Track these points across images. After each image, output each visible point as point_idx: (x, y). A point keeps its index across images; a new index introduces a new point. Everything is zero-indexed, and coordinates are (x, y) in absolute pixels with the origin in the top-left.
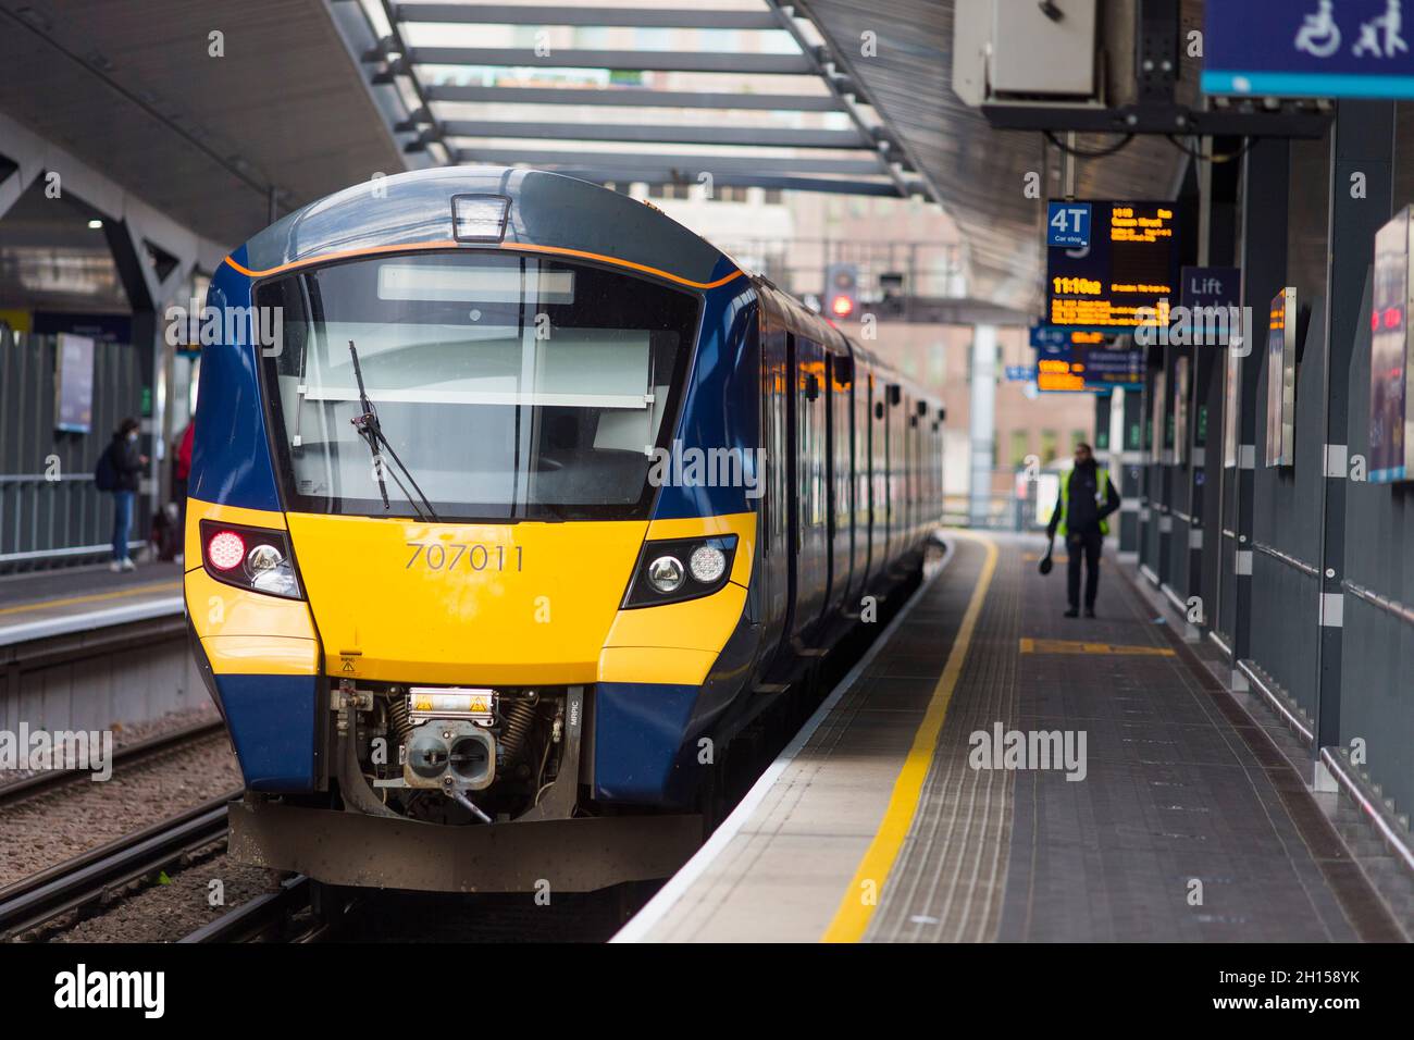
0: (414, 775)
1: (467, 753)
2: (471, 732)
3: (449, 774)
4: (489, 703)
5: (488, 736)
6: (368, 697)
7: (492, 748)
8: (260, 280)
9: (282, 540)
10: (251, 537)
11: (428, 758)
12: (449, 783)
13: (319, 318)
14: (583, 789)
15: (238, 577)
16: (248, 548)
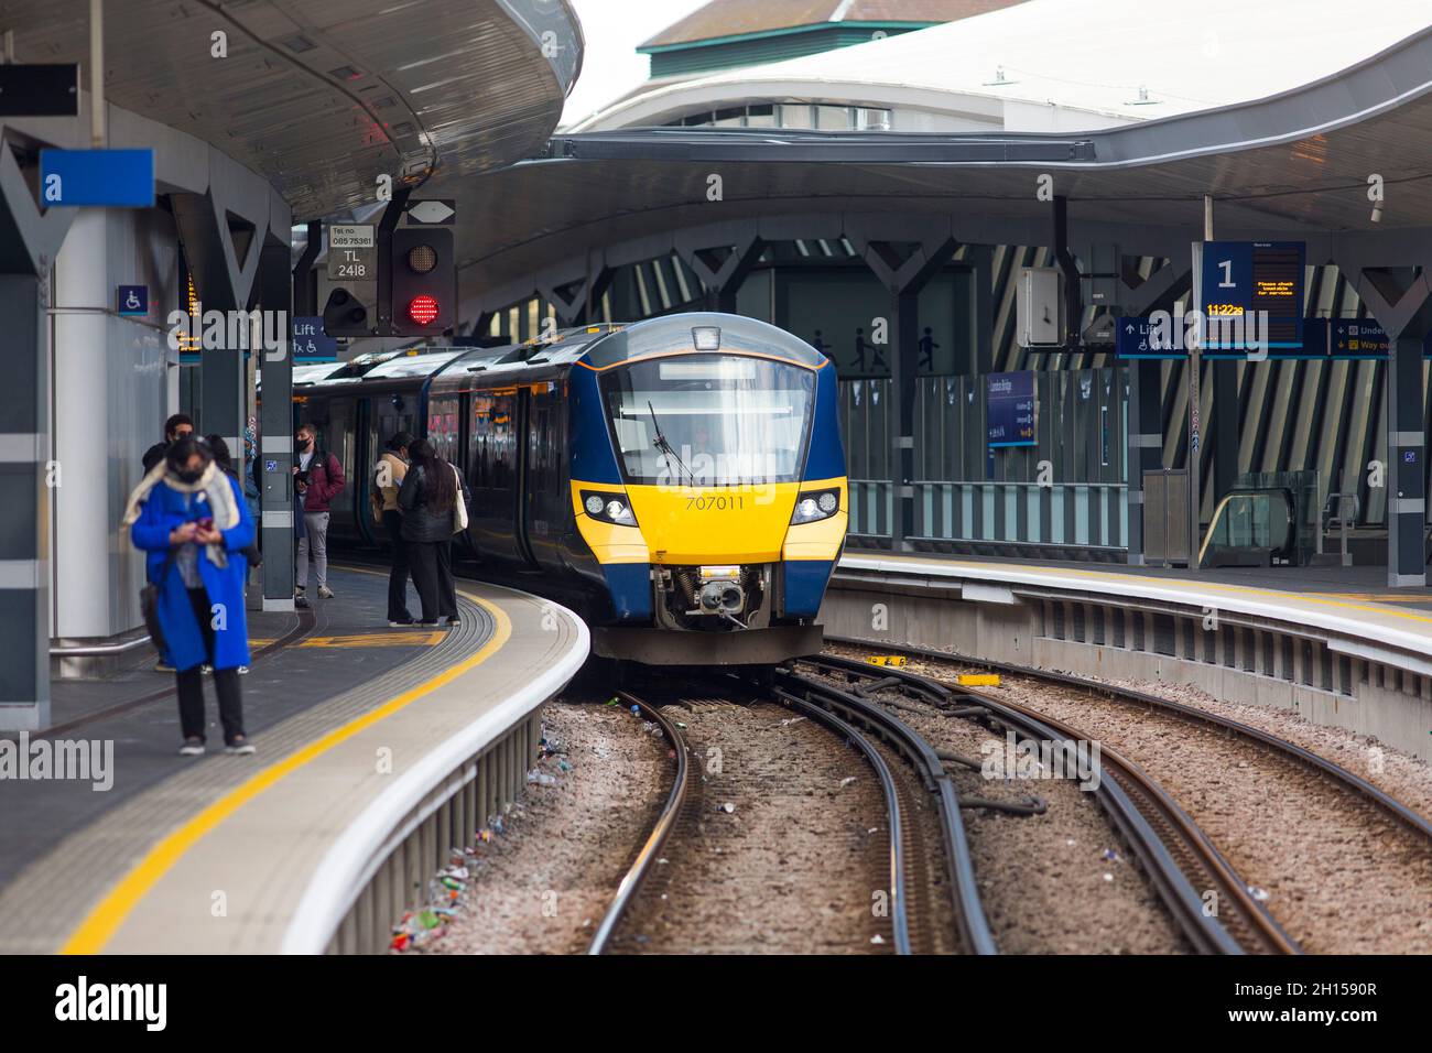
0: (705, 609)
1: (730, 596)
2: (731, 586)
3: (722, 607)
4: (739, 573)
5: (739, 587)
6: (668, 573)
7: (742, 595)
8: (600, 372)
9: (624, 500)
10: (607, 498)
11: (714, 599)
12: (722, 611)
13: (631, 390)
14: (773, 613)
15: (604, 517)
16: (606, 504)
